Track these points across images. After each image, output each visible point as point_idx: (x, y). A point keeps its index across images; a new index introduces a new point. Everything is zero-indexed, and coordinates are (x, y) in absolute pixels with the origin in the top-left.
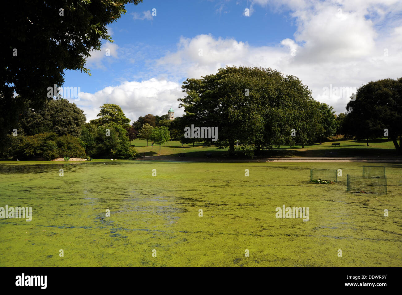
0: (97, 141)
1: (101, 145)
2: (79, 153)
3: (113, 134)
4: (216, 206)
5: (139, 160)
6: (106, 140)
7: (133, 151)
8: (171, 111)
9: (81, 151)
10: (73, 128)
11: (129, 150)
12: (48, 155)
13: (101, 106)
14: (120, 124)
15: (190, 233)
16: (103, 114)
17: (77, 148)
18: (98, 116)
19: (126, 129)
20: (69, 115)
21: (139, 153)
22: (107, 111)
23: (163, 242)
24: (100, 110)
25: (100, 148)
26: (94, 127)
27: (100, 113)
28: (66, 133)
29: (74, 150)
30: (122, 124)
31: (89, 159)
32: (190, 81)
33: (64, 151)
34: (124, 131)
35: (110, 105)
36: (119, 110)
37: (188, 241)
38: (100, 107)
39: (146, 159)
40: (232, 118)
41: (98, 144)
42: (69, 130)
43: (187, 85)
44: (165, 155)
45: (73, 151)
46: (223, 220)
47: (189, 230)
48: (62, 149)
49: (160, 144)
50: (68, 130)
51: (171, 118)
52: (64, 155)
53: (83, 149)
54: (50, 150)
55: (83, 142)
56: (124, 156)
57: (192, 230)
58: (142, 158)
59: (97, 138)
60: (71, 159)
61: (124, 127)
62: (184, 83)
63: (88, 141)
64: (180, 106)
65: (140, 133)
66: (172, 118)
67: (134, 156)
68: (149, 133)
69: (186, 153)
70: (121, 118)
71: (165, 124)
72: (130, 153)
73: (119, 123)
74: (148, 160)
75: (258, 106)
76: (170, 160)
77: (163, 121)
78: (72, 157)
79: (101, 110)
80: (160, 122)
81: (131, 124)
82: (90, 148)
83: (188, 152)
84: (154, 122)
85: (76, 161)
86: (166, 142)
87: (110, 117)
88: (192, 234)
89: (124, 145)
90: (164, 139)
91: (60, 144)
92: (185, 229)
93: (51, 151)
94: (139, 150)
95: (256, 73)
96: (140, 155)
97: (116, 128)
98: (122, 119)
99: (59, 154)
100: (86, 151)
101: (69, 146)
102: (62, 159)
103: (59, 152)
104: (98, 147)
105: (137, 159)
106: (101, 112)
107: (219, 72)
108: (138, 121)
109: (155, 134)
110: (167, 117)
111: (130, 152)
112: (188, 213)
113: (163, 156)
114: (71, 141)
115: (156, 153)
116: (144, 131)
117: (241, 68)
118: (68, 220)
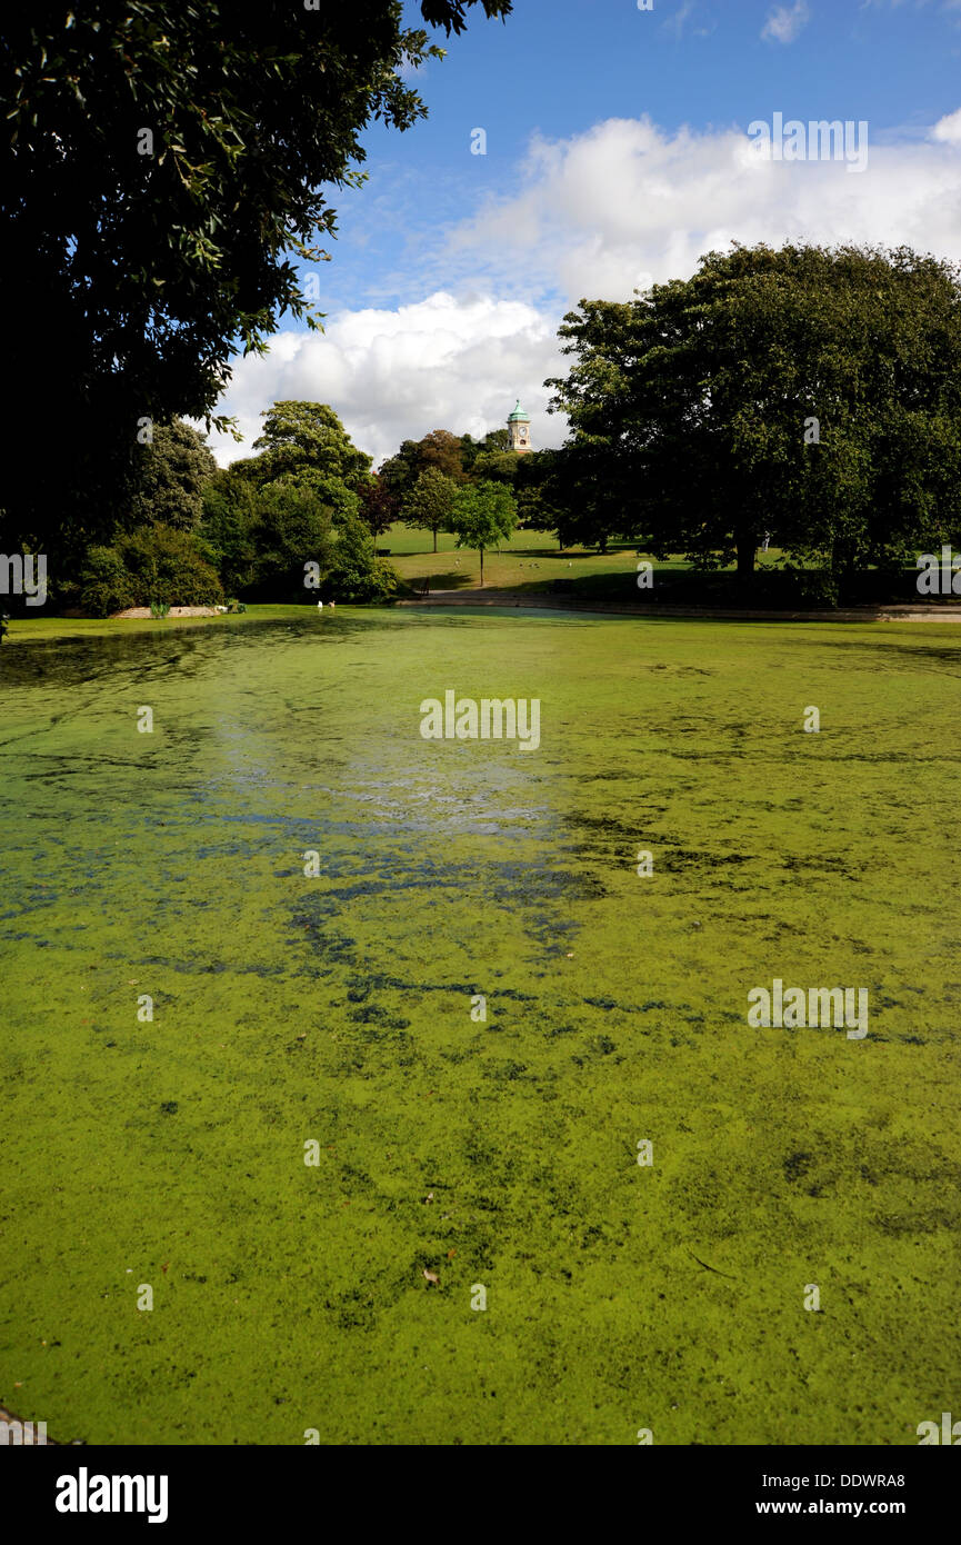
0: (257, 541)
1: (272, 557)
2: (198, 587)
3: (314, 513)
4: (704, 869)
5: (407, 607)
6: (288, 537)
7: (385, 573)
8: (519, 418)
9: (204, 582)
10: (174, 498)
11: (370, 572)
12: (98, 600)
13: (267, 411)
14: (337, 475)
15: (621, 1011)
16: (274, 439)
17: (192, 571)
18: (256, 445)
19: (360, 494)
20: (157, 454)
21: (408, 581)
22: (287, 428)
23: (531, 1053)
24: (264, 424)
25: (269, 566)
26: (247, 488)
27: (263, 434)
28: (151, 516)
29: (181, 577)
30: (344, 475)
31: (234, 609)
32: (591, 309)
33: (149, 584)
34: (353, 502)
35: (299, 406)
36: (332, 423)
37: (620, 1051)
38: (263, 414)
39: (432, 602)
40: (748, 454)
41: (261, 551)
42: (160, 506)
43: (578, 324)
44: (500, 585)
45: (180, 581)
46: (733, 945)
47: (617, 996)
48: (142, 576)
49: (481, 546)
50: (156, 506)
51: (517, 445)
52: (150, 596)
53: (212, 574)
54: (104, 580)
55: (209, 548)
56: (355, 593)
57: (629, 992)
58: (419, 600)
59: (256, 530)
60: (174, 611)
61: (351, 486)
62: (570, 317)
63: (228, 539)
64: (555, 405)
65: (408, 503)
66: (523, 442)
67: (391, 591)
68: (442, 504)
69: (574, 578)
70: (338, 453)
71: (496, 466)
72: (375, 582)
73: (331, 471)
74: (440, 606)
75: (852, 410)
76: (517, 606)
77: (489, 457)
78: (177, 604)
79: (267, 423)
80: (481, 458)
81: (374, 468)
82: (235, 565)
83: (585, 575)
84: (456, 460)
85: (192, 617)
86: (504, 538)
87: (300, 450)
88: (630, 1017)
89: (353, 555)
90: (497, 528)
91: (134, 559)
92: (603, 988)
93: (105, 585)
94: (408, 569)
95: (852, 271)
96: (413, 586)
97: (322, 490)
98: (342, 454)
99: (133, 594)
100: (223, 578)
101: (165, 567)
102: (145, 612)
103: (132, 586)
104: (261, 562)
105: (398, 603)
106: (268, 432)
107: (703, 272)
108: (400, 457)
109: (464, 510)
110: (501, 439)
111: (375, 578)
112: (607, 902)
113: (494, 592)
114: (171, 548)
115: (468, 580)
116: (423, 497)
117: (790, 251)
118: (199, 928)
